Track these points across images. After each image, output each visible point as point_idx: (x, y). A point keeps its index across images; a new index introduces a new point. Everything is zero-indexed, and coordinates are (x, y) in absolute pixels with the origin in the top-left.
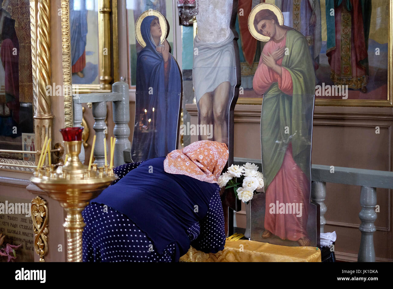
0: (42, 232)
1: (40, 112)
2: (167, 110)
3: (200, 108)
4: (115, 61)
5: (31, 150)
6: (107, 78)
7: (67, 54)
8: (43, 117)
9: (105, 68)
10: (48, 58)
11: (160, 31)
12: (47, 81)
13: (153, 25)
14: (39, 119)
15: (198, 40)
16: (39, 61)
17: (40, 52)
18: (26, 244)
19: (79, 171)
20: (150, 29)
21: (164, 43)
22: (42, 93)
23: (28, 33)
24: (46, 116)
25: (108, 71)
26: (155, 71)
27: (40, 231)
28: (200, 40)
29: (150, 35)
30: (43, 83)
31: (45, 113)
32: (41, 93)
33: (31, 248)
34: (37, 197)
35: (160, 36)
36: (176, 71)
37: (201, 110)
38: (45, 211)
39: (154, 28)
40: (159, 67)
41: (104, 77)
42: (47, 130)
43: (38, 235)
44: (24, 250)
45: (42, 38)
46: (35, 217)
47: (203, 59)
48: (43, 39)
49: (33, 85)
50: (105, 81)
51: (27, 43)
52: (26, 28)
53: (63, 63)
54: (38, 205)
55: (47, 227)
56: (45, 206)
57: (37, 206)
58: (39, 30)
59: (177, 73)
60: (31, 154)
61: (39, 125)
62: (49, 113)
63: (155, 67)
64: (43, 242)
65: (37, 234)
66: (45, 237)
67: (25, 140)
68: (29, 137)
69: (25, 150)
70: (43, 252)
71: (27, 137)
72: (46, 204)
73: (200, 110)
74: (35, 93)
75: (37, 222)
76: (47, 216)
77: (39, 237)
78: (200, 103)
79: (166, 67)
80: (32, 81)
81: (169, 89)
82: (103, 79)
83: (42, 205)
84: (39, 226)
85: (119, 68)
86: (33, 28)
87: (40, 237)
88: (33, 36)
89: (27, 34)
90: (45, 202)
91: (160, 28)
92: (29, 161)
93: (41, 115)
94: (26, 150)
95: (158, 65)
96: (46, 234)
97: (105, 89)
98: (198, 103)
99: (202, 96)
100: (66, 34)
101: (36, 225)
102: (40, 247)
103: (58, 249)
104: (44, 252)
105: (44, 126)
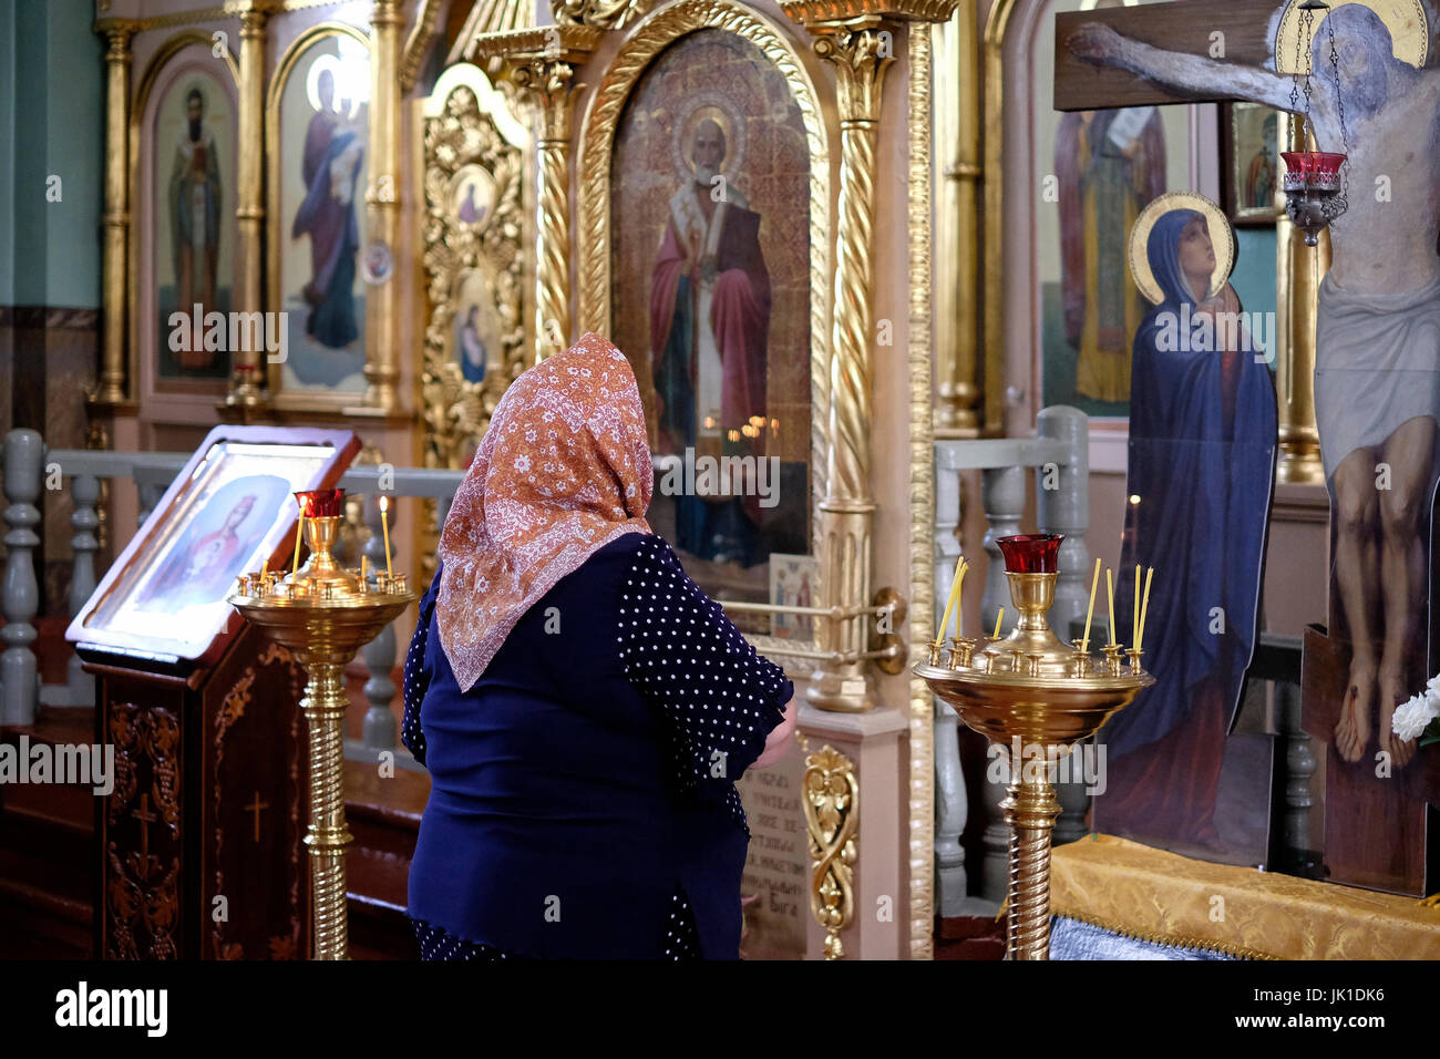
0: (838, 854)
1: (838, 492)
2: (1228, 497)
3: (1338, 494)
4: (990, 334)
5: (800, 604)
6: (963, 389)
7: (923, 321)
8: (850, 508)
9: (958, 356)
10: (866, 329)
11: (1211, 257)
12: (862, 398)
13: (1188, 239)
14: (836, 512)
15: (1332, 287)
16: (842, 340)
17: (843, 310)
18: (773, 895)
19: (1050, 656)
20: (1178, 250)
21: (1221, 294)
22: (848, 436)
23: (801, 256)
24: (857, 504)
25: (968, 367)
26: (1193, 379)
27: (830, 851)
28: (1339, 287)
29: (1178, 268)
30: (851, 405)
31: (854, 495)
32: (844, 437)
33: (789, 909)
34: (826, 748)
35: (1210, 272)
36: (1259, 380)
37: (1340, 502)
38: (849, 791)
39: (1192, 247)
40: (1203, 367)
41: (953, 388)
42: (859, 546)
43: (824, 865)
44: (766, 911)
45: (852, 270)
46: (817, 808)
47: (1348, 346)
48: (853, 274)
49: (814, 412)
50: (956, 400)
51: (796, 284)
52: (795, 240)
53: (911, 346)
54: (826, 773)
55: (856, 841)
56: (850, 777)
57: (824, 776)
58: (842, 245)
59: (1264, 387)
60: (799, 617)
61: (837, 531)
62: (865, 494)
63: (1191, 368)
64: (839, 887)
65: (820, 859)
66: (844, 872)
67: (782, 575)
68: (794, 567)
69: (780, 602)
70: (836, 918)
71: (785, 567)
72: (856, 773)
73: (1335, 502)
74: (819, 433)
75: (821, 824)
76: (855, 805)
77: (826, 868)
78: (1338, 478)
79: (1227, 366)
80: (809, 398)
81: (1237, 433)
82: (952, 394)
83: (838, 774)
84: (828, 836)
85: (1003, 359)
86: (819, 242)
87: (831, 869)
88: (818, 265)
89: (798, 258)
90: (850, 766)
91: (1210, 248)
92: (791, 638)
93: (842, 501)
94: (782, 604)
95: (1201, 362)
96: (853, 864)
97: (955, 424)
98: (1331, 481)
99: (1343, 457)
100: (923, 262)
101: (818, 832)
102: (826, 900)
103: (875, 914)
104: (842, 918)
105: (852, 535)
